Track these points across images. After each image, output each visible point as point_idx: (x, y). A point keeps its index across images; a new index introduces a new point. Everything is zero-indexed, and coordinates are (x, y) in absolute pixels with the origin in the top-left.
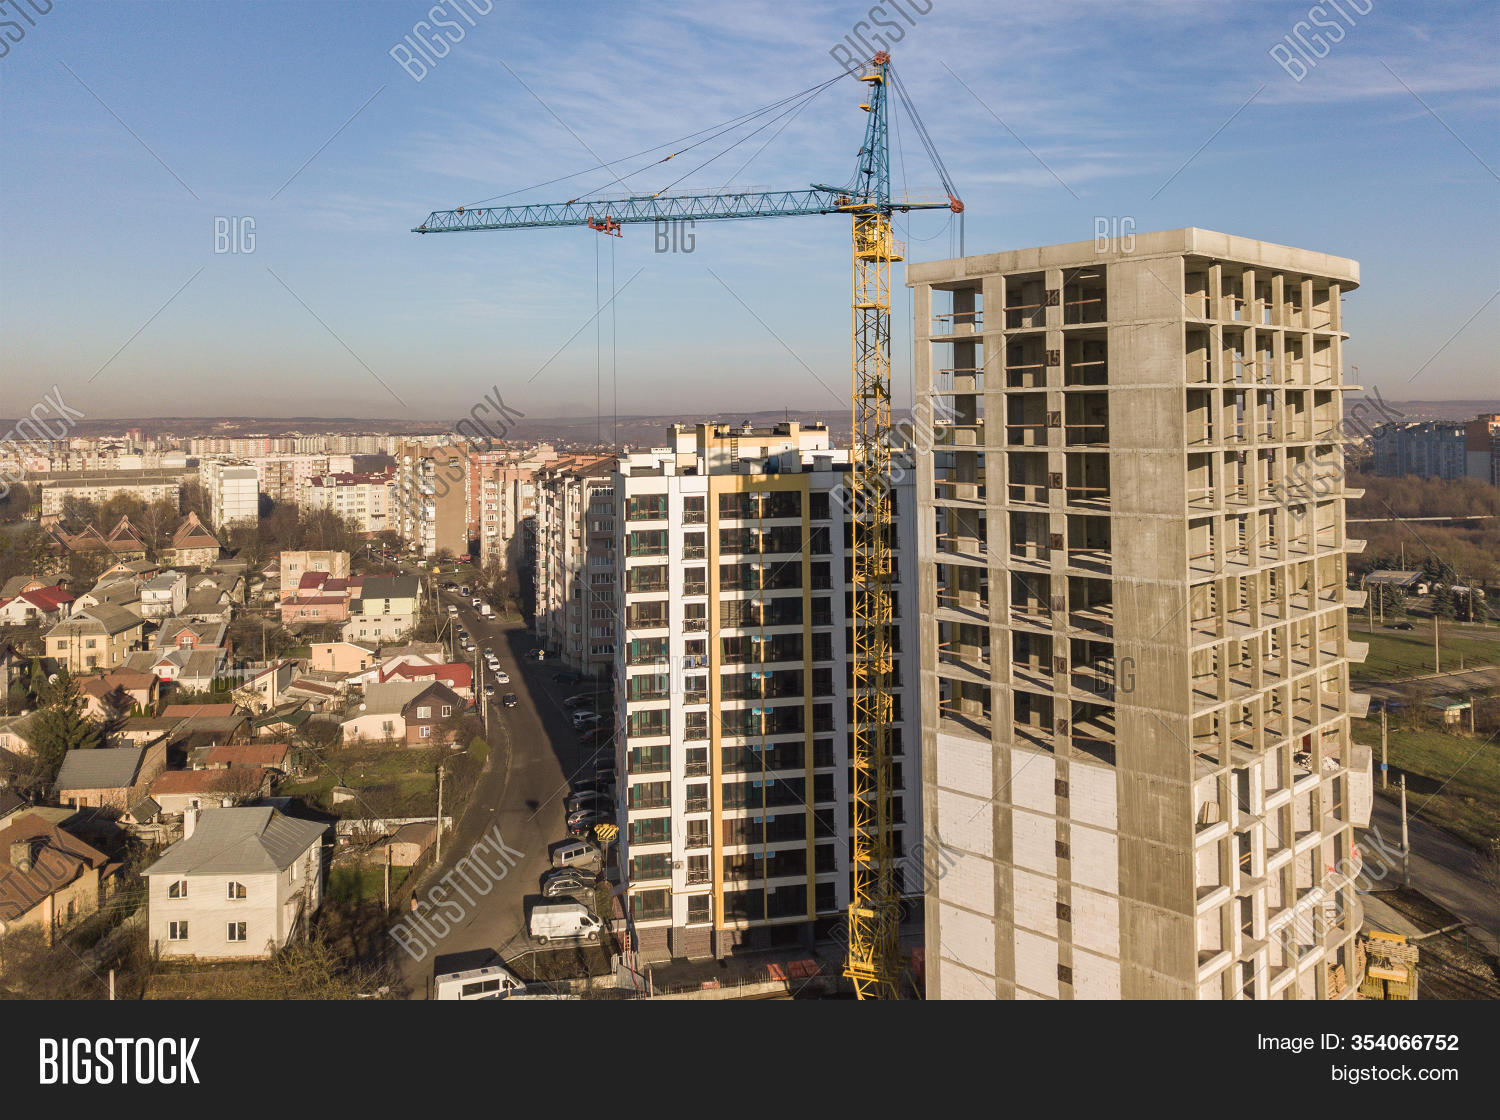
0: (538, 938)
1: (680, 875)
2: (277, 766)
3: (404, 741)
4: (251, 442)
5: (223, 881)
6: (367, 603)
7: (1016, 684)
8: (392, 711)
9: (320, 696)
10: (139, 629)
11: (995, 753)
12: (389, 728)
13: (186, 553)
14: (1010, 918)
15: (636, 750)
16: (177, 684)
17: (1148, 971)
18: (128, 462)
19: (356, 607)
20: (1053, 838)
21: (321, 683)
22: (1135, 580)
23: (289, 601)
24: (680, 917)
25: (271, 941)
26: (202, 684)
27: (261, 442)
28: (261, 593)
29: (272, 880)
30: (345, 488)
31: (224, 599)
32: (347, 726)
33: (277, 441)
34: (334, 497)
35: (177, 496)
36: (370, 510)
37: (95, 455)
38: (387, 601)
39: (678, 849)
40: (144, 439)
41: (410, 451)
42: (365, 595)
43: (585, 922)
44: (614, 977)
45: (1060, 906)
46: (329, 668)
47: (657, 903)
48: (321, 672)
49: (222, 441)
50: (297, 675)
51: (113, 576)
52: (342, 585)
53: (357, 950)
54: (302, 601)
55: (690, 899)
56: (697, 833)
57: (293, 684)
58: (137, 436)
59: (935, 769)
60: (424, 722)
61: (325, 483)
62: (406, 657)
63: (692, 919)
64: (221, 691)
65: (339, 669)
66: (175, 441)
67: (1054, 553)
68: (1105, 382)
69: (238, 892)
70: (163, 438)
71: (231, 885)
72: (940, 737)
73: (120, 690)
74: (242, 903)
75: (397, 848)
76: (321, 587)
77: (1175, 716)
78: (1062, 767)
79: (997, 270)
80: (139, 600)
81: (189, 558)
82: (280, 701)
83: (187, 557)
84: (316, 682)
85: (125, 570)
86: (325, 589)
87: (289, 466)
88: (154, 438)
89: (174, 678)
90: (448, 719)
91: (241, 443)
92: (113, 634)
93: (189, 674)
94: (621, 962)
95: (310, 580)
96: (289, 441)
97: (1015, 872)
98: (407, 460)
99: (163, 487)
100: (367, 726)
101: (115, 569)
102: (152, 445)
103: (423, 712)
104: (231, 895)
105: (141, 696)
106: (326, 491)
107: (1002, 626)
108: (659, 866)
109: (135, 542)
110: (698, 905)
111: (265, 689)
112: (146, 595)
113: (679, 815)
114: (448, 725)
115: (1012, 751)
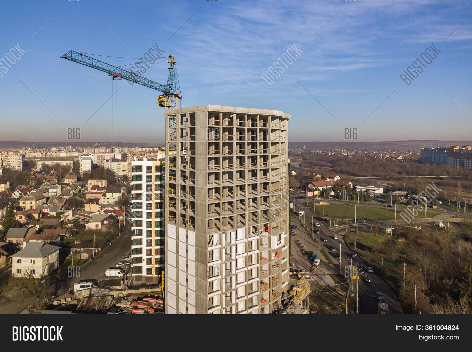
0: (107, 276)
1: (144, 262)
2: (64, 235)
3: (101, 230)
4: (101, 149)
5: (30, 259)
6: (107, 194)
7: (181, 212)
8: (98, 222)
9: (84, 218)
10: (45, 199)
11: (177, 228)
12: (97, 226)
13: (68, 179)
14: (179, 268)
15: (134, 230)
16: (49, 214)
17: (200, 279)
18: (63, 154)
19: (104, 195)
20: (185, 248)
21: (86, 214)
22: (199, 187)
23: (88, 193)
24: (144, 273)
25: (41, 274)
26: (54, 214)
27: (103, 149)
28: (84, 191)
29: (41, 259)
30: (115, 163)
31: (71, 192)
32: (87, 225)
33: (107, 149)
34: (112, 165)
35: (73, 164)
36: (122, 169)
37: (54, 152)
38: (113, 193)
39: (144, 256)
40: (72, 148)
41: (130, 153)
42: (107, 192)
43: (119, 273)
44: (121, 286)
45: (186, 264)
46: (89, 210)
47: (139, 269)
48: (87, 212)
49: (92, 149)
50: (79, 212)
51: (45, 185)
52: (102, 189)
53: (62, 278)
54: (91, 193)
55: (147, 268)
56: (149, 252)
57: (78, 214)
58: (71, 147)
59: (167, 232)
60: (106, 225)
61: (109, 161)
62: (109, 208)
63: (147, 274)
64: (59, 215)
65: (92, 211)
66: (80, 148)
67: (186, 180)
68: (195, 140)
69: (33, 262)
70: (78, 148)
71: (32, 260)
72: (168, 224)
73: (31, 214)
74: (34, 265)
75: (82, 255)
76: (97, 189)
77: (204, 219)
78: (187, 232)
79: (179, 113)
80: (48, 192)
81: (68, 181)
82: (72, 219)
83: (67, 181)
84: (84, 214)
85: (48, 184)
86: (98, 190)
87: (104, 156)
88: (75, 148)
89: (48, 212)
90: (112, 224)
91: (98, 149)
92: (37, 200)
93: (52, 211)
94: (123, 283)
95: (94, 187)
96: (111, 149)
97: (180, 256)
98: (130, 155)
99: (69, 162)
100: (92, 225)
101: (45, 183)
102: (74, 150)
103: (106, 222)
104: (32, 263)
105: (36, 216)
106: (110, 163)
107: (178, 198)
108: (140, 260)
109: (54, 177)
110: (149, 271)
111: (69, 215)
112: (50, 191)
113: (144, 247)
114: (112, 225)
115: (180, 228)
